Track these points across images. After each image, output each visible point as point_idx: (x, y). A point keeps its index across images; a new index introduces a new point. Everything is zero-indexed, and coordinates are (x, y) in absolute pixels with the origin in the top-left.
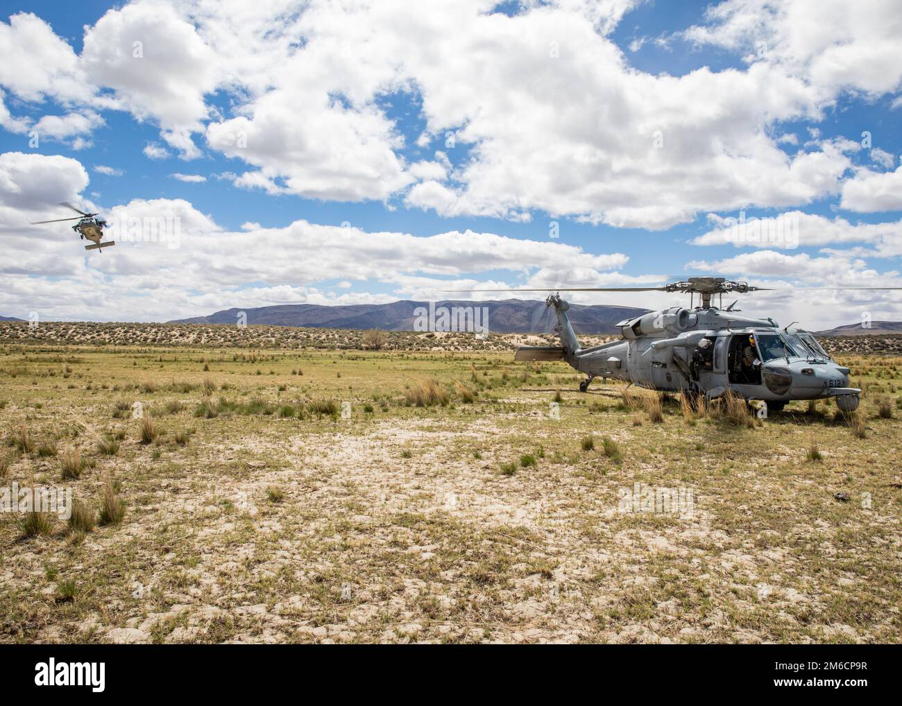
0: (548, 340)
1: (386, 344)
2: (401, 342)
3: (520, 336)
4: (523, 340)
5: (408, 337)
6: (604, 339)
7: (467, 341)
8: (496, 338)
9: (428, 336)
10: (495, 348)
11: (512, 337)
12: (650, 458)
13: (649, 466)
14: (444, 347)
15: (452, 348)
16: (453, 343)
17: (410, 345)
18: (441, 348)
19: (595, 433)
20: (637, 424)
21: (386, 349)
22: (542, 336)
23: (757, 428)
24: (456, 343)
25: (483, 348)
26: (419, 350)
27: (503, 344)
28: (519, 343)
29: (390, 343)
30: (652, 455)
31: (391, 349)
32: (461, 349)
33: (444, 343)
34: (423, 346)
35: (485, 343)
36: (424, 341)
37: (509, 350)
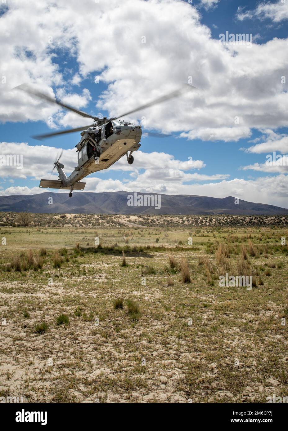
0: (144, 219)
1: (32, 222)
2: (42, 220)
3: (125, 216)
4: (127, 219)
5: (48, 217)
6: (182, 218)
7: (88, 220)
8: (109, 218)
9: (62, 217)
10: (108, 225)
11: (120, 217)
12: (163, 316)
13: (159, 323)
14: (72, 224)
15: (78, 225)
16: (78, 221)
17: (49, 223)
18: (70, 225)
19: (135, 293)
20: (171, 285)
21: (32, 226)
22: (140, 216)
23: (259, 286)
24: (81, 222)
25: (99, 225)
26: (55, 226)
27: (113, 222)
28: (124, 222)
29: (35, 221)
30: (166, 313)
31: (36, 226)
32: (84, 226)
33: (72, 222)
34: (57, 224)
35: (100, 221)
36: (59, 220)
37: (117, 226)
